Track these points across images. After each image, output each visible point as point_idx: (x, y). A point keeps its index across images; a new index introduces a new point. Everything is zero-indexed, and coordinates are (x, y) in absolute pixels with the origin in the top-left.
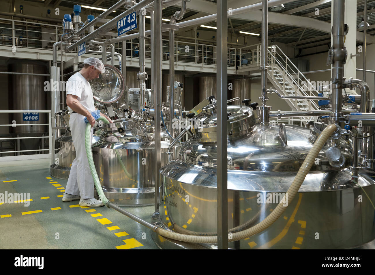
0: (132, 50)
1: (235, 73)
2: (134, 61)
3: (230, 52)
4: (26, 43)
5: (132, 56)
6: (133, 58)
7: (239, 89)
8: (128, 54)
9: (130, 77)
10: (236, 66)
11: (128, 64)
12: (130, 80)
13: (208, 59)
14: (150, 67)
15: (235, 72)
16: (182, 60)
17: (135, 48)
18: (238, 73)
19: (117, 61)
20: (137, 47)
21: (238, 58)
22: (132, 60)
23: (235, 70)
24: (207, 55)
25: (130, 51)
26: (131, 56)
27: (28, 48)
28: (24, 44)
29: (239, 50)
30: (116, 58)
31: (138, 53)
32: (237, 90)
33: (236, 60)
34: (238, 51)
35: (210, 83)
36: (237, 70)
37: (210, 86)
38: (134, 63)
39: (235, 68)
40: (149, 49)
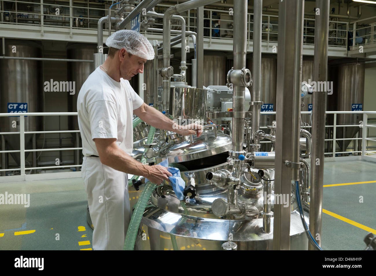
0: (211, 28)
1: (345, 56)
2: (213, 43)
3: (338, 27)
4: (87, 24)
5: (211, 36)
6: (212, 38)
7: (349, 77)
8: (206, 33)
9: (207, 62)
10: (347, 46)
11: (206, 47)
12: (207, 66)
13: (308, 38)
14: (232, 50)
15: (345, 54)
16: (273, 40)
17: (215, 26)
18: (350, 55)
19: (192, 42)
20: (217, 25)
21: (350, 35)
22: (211, 42)
23: (346, 51)
24: (307, 32)
25: (209, 29)
26: (209, 36)
27: (89, 30)
28: (85, 25)
29: (353, 24)
30: (190, 39)
31: (219, 31)
32: (346, 78)
33: (347, 38)
34: (351, 26)
35: (310, 69)
36: (349, 51)
37: (310, 73)
38: (213, 45)
39: (346, 49)
40: (231, 27)
